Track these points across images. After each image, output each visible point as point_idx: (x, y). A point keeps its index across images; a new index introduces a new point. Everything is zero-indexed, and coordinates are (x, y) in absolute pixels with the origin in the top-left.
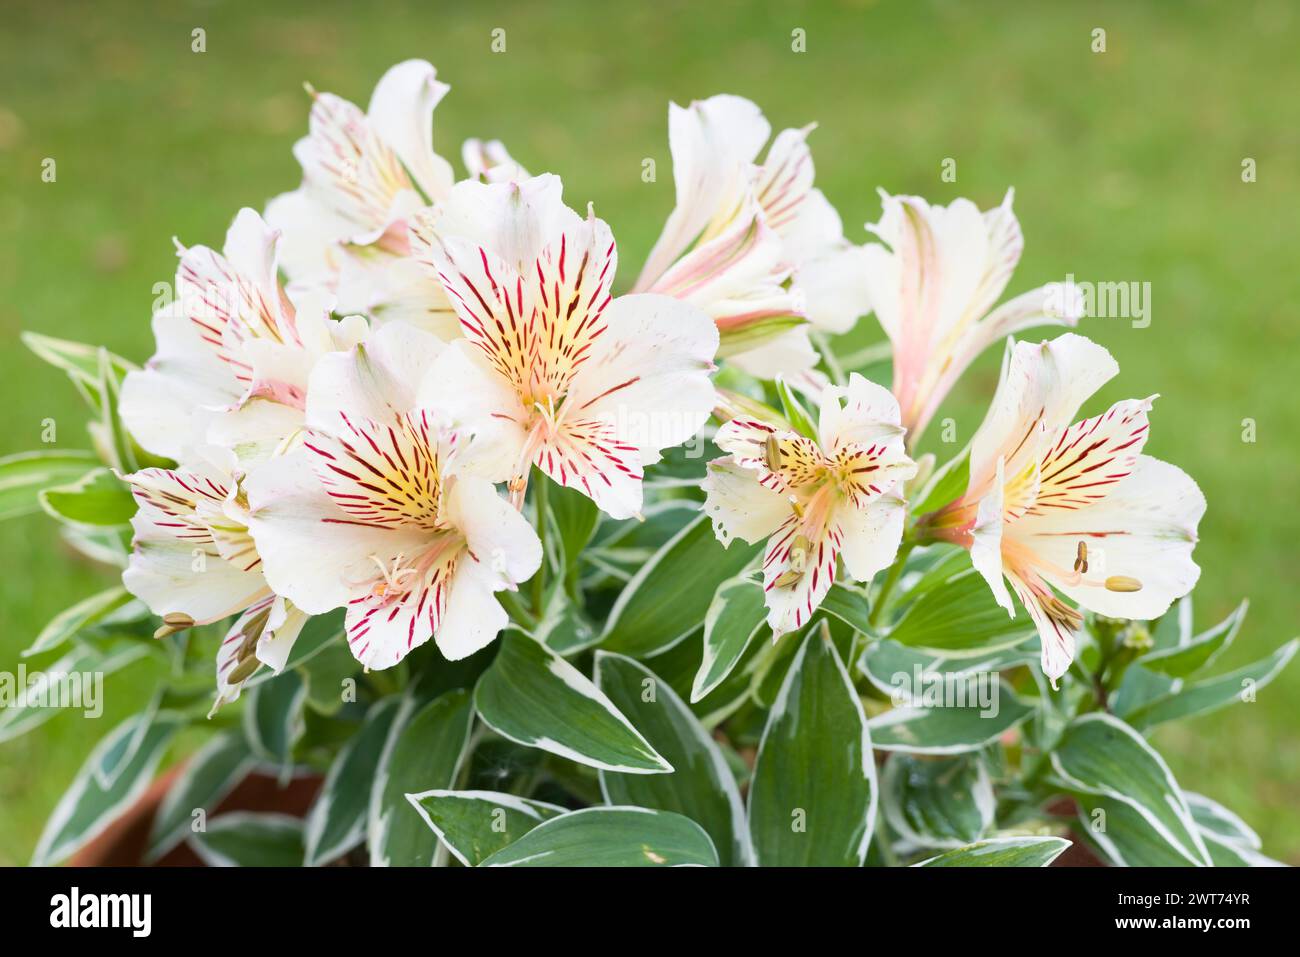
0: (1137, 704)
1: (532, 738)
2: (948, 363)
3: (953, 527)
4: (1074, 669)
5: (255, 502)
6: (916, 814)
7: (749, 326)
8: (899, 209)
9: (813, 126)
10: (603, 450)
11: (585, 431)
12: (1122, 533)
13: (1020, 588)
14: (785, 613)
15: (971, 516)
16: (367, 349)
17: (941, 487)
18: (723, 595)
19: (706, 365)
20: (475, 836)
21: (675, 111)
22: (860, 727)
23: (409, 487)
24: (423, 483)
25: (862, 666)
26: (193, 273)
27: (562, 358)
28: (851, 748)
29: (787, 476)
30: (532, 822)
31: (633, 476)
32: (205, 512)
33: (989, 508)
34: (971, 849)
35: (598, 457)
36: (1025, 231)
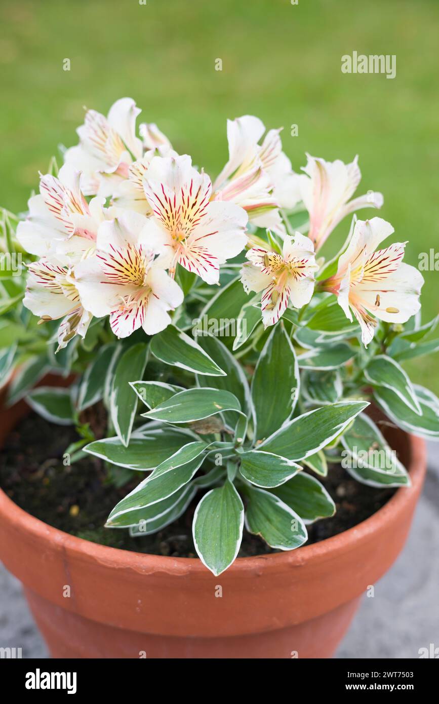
0: (397, 351)
1: (173, 362)
2: (331, 222)
3: (331, 287)
4: (375, 339)
5: (77, 276)
6: (313, 391)
7: (257, 209)
8: (314, 163)
9: (282, 129)
10: (204, 258)
11: (196, 250)
12: (393, 291)
13: (355, 311)
14: (269, 318)
15: (338, 283)
16: (119, 220)
17: (327, 270)
18: (244, 310)
19: (243, 228)
20: (152, 398)
21: (229, 122)
22: (294, 360)
23: (132, 270)
24: (138, 269)
25: (295, 336)
26: (46, 185)
27: (189, 223)
28: (290, 368)
29: (271, 268)
30: (173, 394)
31: (215, 269)
32: (58, 280)
33: (345, 282)
34: (334, 405)
35: (202, 261)
36: (362, 172)
